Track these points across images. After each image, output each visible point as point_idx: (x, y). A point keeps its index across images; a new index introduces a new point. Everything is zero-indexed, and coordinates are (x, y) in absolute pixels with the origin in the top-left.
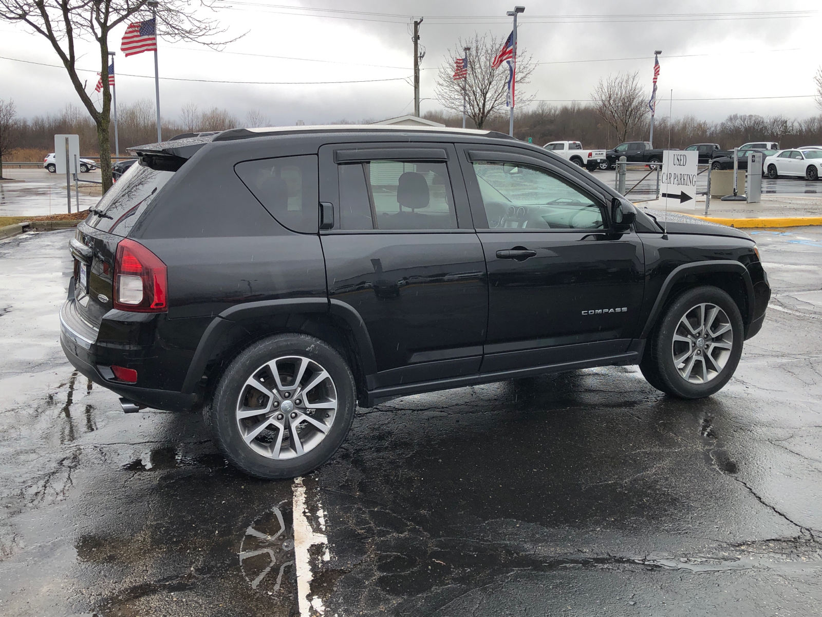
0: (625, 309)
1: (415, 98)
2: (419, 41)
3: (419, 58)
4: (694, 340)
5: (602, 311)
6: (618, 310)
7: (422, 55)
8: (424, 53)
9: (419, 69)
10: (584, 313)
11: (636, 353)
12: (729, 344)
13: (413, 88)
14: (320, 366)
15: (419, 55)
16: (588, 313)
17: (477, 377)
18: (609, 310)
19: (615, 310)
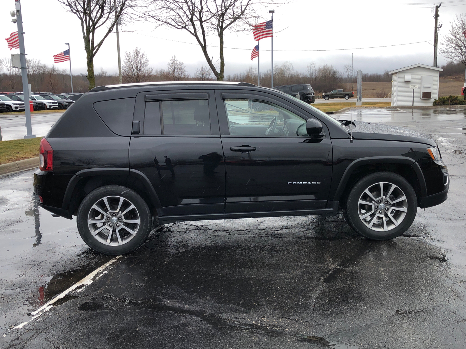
0: (319, 183)
1: (434, 53)
2: (438, 18)
3: (438, 28)
4: (377, 204)
5: (302, 183)
6: (314, 183)
7: (440, 26)
8: (442, 25)
9: (437, 35)
10: (289, 183)
11: (332, 209)
12: (405, 209)
13: (433, 47)
14: (130, 202)
15: (438, 26)
16: (292, 183)
17: (223, 214)
18: (307, 183)
19: (311, 183)
